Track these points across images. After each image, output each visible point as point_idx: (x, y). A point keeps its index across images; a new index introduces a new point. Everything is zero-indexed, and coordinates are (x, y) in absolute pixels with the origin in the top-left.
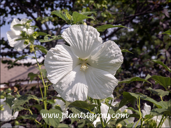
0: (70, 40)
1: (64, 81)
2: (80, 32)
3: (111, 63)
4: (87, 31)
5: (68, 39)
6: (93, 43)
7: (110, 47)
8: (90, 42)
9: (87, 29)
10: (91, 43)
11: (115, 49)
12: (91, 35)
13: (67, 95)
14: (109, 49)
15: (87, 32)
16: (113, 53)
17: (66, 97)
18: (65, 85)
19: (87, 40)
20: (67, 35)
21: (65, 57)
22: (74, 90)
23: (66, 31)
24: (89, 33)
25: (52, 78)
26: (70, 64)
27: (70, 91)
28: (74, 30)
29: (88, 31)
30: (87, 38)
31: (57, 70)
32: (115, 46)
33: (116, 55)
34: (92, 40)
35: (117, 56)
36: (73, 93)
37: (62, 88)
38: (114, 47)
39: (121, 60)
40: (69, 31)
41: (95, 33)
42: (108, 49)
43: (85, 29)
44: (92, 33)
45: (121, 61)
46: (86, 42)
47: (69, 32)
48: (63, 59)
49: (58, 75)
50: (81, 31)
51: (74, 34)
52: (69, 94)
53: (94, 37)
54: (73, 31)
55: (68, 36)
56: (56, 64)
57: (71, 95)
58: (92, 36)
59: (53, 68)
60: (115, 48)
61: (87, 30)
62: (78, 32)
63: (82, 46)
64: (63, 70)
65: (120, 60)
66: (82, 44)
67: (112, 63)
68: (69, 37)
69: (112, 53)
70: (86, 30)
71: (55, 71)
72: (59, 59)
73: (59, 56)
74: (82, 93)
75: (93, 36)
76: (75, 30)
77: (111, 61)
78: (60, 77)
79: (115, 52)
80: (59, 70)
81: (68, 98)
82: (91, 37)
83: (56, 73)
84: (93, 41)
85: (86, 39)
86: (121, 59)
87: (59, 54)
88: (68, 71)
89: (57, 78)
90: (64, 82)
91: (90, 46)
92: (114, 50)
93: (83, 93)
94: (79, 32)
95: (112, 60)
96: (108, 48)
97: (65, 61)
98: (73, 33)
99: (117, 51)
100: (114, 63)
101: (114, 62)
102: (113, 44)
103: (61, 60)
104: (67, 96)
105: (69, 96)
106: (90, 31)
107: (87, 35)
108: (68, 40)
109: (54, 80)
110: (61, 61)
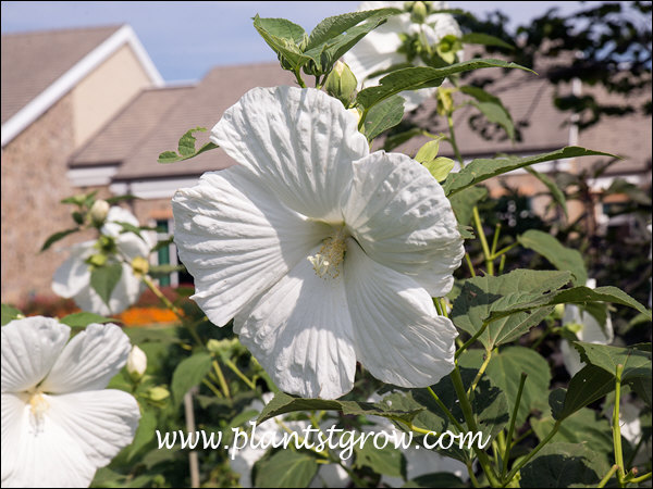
0: (248, 152)
1: (263, 313)
2: (278, 117)
3: (411, 242)
4: (303, 114)
5: (241, 150)
6: (333, 159)
7: (392, 176)
8: (324, 155)
9: (301, 103)
10: (329, 160)
11: (414, 184)
12: (322, 128)
13: (279, 368)
14: (389, 185)
15: (305, 119)
16: (408, 203)
17: (277, 375)
18: (267, 328)
19: (309, 149)
20: (235, 133)
21: (240, 221)
22: (303, 351)
23: (229, 116)
24: (314, 120)
25: (210, 303)
26: (269, 247)
27: (287, 351)
28: (255, 112)
29: (305, 110)
30: (306, 140)
31: (222, 272)
32: (412, 173)
33: (423, 209)
34: (330, 148)
35: (427, 214)
36: (302, 362)
37: (259, 339)
38: (408, 177)
39: (450, 231)
40: (239, 115)
41: (333, 117)
42: (385, 187)
43: (292, 102)
44: (324, 119)
45: (447, 235)
46: (307, 156)
47: (238, 123)
48: (234, 230)
49: (232, 289)
50: (282, 113)
51: (258, 129)
52: (286, 364)
53: (332, 133)
54: (251, 115)
55: (239, 137)
56: (210, 249)
57: (296, 369)
58: (325, 133)
59: (204, 263)
60: (415, 181)
61: (302, 107)
62: (271, 117)
63: (296, 174)
64: (248, 272)
65: (444, 230)
66: (293, 168)
67: (416, 243)
68: (243, 140)
69: (403, 202)
70: (299, 110)
71: (214, 276)
72: (219, 228)
73: (213, 217)
74: (335, 363)
75: (328, 131)
76: (260, 111)
77: (412, 236)
78: (241, 298)
79: (415, 199)
80: (229, 270)
81: (286, 382)
82: (322, 138)
83: (222, 282)
84: (335, 151)
85: (304, 147)
86: (446, 226)
87: (214, 212)
88: (270, 274)
89: (230, 301)
90: (266, 316)
91: (327, 171)
92: (412, 190)
93: (337, 361)
94: (273, 117)
95: (416, 232)
96: (386, 182)
97: (246, 237)
98: (253, 124)
99: (425, 192)
100: (421, 243)
101: (422, 237)
102: (400, 166)
103: (226, 232)
104: (279, 371)
105: (288, 372)
106: (312, 111)
107: (305, 130)
108: (239, 154)
109: (217, 310)
110: (226, 237)
